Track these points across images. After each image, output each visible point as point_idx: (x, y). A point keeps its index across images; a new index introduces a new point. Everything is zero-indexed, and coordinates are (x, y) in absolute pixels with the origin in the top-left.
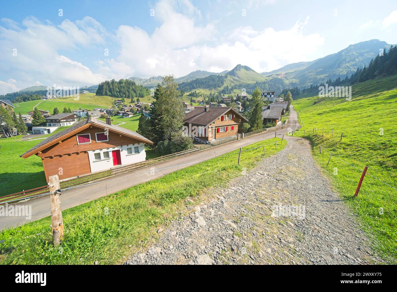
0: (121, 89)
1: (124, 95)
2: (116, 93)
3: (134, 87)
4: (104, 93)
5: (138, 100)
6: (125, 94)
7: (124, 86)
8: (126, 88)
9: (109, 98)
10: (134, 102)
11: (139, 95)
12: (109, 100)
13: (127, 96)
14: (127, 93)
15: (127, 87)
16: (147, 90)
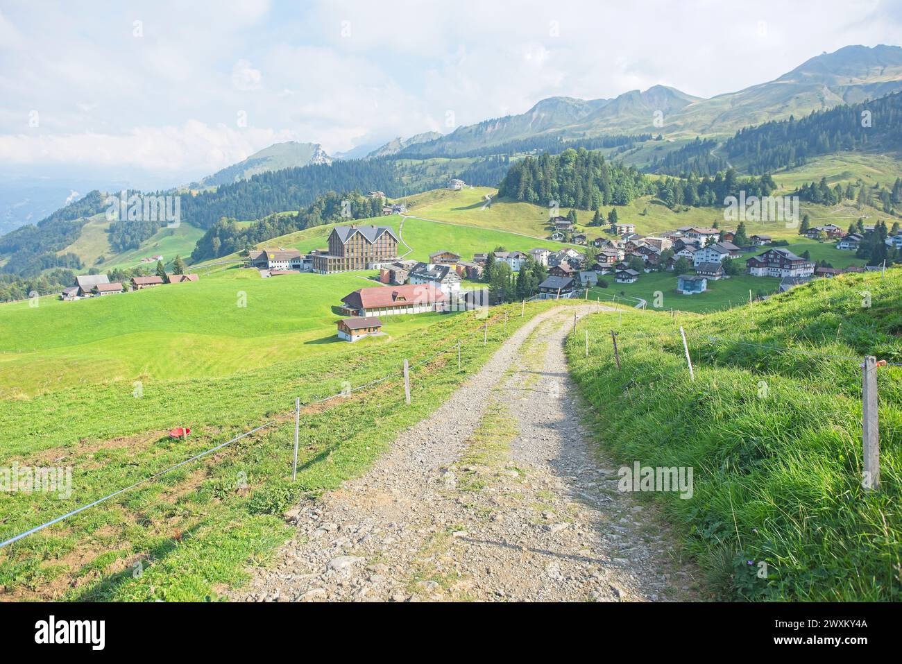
0: (566, 182)
1: (572, 198)
2: (552, 193)
3: (599, 172)
4: (521, 194)
5: (613, 217)
6: (575, 195)
7: (573, 172)
8: (579, 178)
9: (534, 209)
10: (602, 223)
11: (614, 196)
12: (533, 214)
13: (580, 204)
14: (581, 194)
15: (581, 173)
16: (637, 179)
